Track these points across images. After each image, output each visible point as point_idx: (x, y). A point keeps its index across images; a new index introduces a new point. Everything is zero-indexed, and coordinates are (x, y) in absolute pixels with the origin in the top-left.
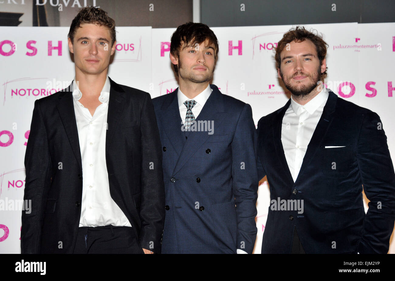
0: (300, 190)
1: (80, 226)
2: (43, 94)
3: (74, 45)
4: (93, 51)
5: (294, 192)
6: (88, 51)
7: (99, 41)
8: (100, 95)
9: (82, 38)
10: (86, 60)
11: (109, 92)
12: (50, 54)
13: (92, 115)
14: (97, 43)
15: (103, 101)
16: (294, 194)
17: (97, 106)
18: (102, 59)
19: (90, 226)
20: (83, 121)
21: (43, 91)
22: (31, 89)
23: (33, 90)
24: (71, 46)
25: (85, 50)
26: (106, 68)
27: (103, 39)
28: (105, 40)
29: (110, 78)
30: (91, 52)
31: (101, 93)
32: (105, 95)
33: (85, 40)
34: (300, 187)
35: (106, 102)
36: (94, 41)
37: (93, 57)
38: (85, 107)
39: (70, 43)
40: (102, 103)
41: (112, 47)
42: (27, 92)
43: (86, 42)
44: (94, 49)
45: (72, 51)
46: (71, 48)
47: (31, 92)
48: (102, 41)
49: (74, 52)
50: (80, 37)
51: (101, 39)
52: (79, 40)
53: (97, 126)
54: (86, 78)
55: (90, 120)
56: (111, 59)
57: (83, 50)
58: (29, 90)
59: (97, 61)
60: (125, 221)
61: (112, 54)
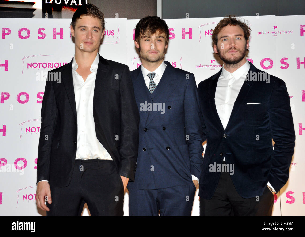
0: (228, 135)
1: (76, 159)
2: (49, 66)
3: (75, 31)
4: (89, 36)
5: (224, 136)
6: (85, 36)
7: (93, 29)
8: (91, 67)
9: (81, 27)
10: (83, 42)
11: (98, 64)
12: (54, 38)
13: (85, 81)
14: (92, 31)
15: (93, 71)
16: (225, 138)
17: (89, 75)
18: (95, 42)
19: (83, 159)
20: (78, 85)
21: (50, 64)
22: (41, 63)
23: (42, 63)
24: (73, 31)
25: (83, 35)
26: (97, 48)
27: (96, 28)
28: (98, 28)
29: (99, 55)
30: (88, 37)
31: (92, 65)
32: (95, 67)
33: (84, 28)
34: (229, 133)
35: (95, 72)
36: (90, 29)
37: (89, 41)
38: (80, 75)
39: (72, 29)
40: (92, 72)
41: (102, 33)
42: (39, 64)
43: (84, 30)
44: (90, 34)
45: (73, 35)
46: (72, 32)
47: (41, 65)
48: (95, 29)
49: (75, 35)
50: (80, 26)
51: (95, 27)
52: (79, 27)
53: (88, 88)
54: (83, 55)
55: (83, 84)
56: (101, 42)
57: (82, 35)
58: (40, 63)
59: (92, 43)
60: (107, 156)
61: (102, 38)
